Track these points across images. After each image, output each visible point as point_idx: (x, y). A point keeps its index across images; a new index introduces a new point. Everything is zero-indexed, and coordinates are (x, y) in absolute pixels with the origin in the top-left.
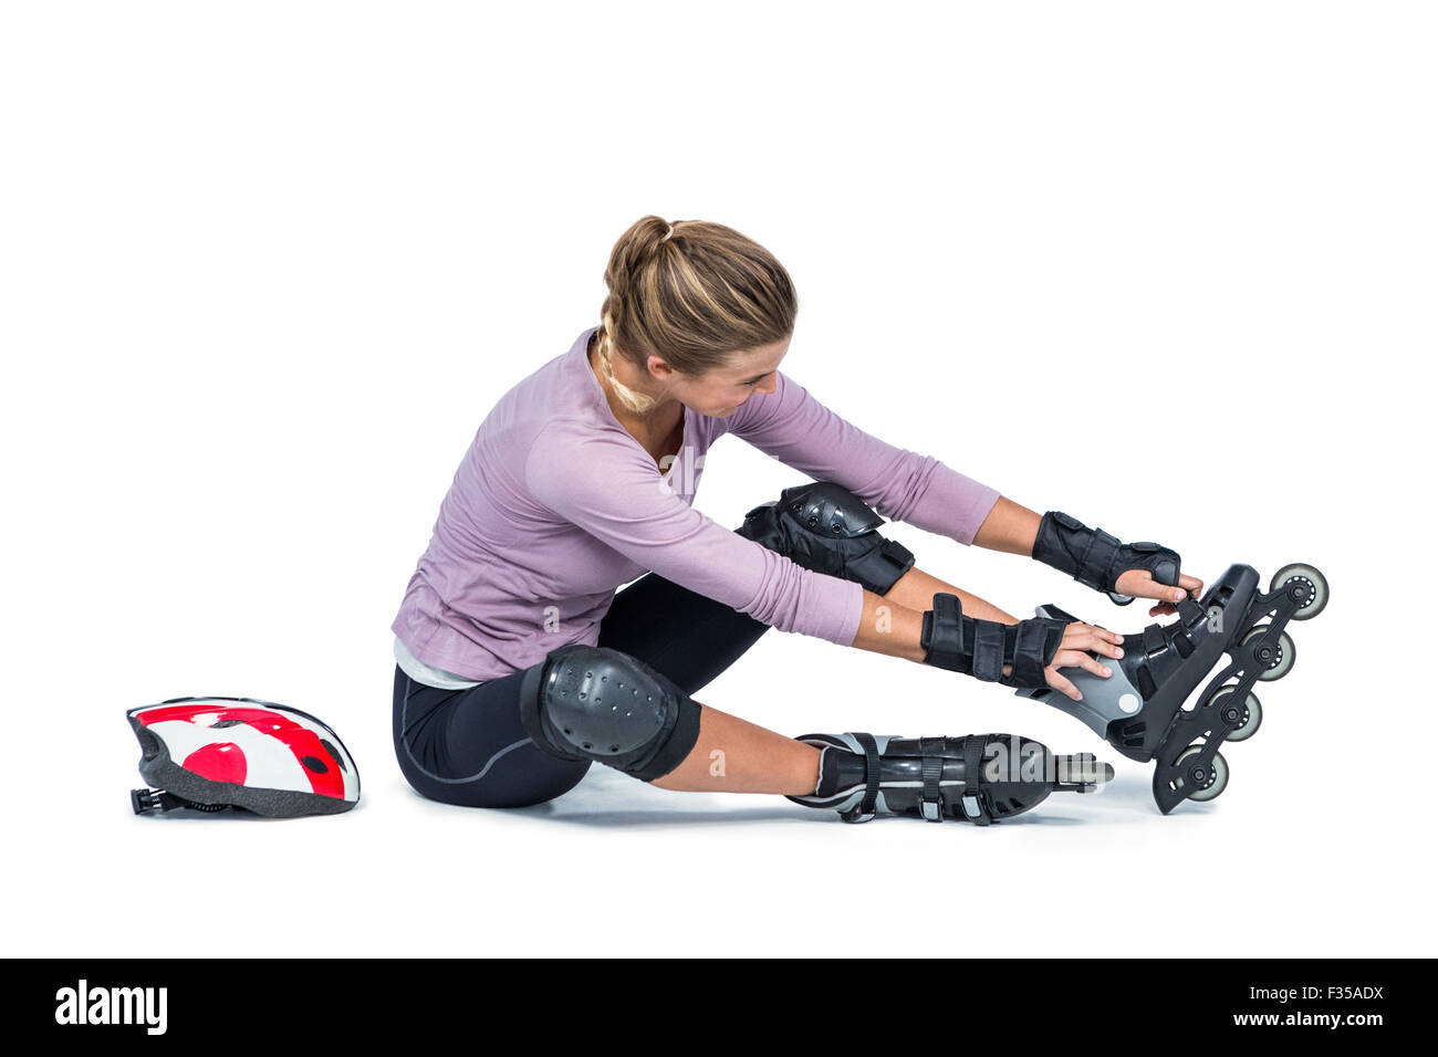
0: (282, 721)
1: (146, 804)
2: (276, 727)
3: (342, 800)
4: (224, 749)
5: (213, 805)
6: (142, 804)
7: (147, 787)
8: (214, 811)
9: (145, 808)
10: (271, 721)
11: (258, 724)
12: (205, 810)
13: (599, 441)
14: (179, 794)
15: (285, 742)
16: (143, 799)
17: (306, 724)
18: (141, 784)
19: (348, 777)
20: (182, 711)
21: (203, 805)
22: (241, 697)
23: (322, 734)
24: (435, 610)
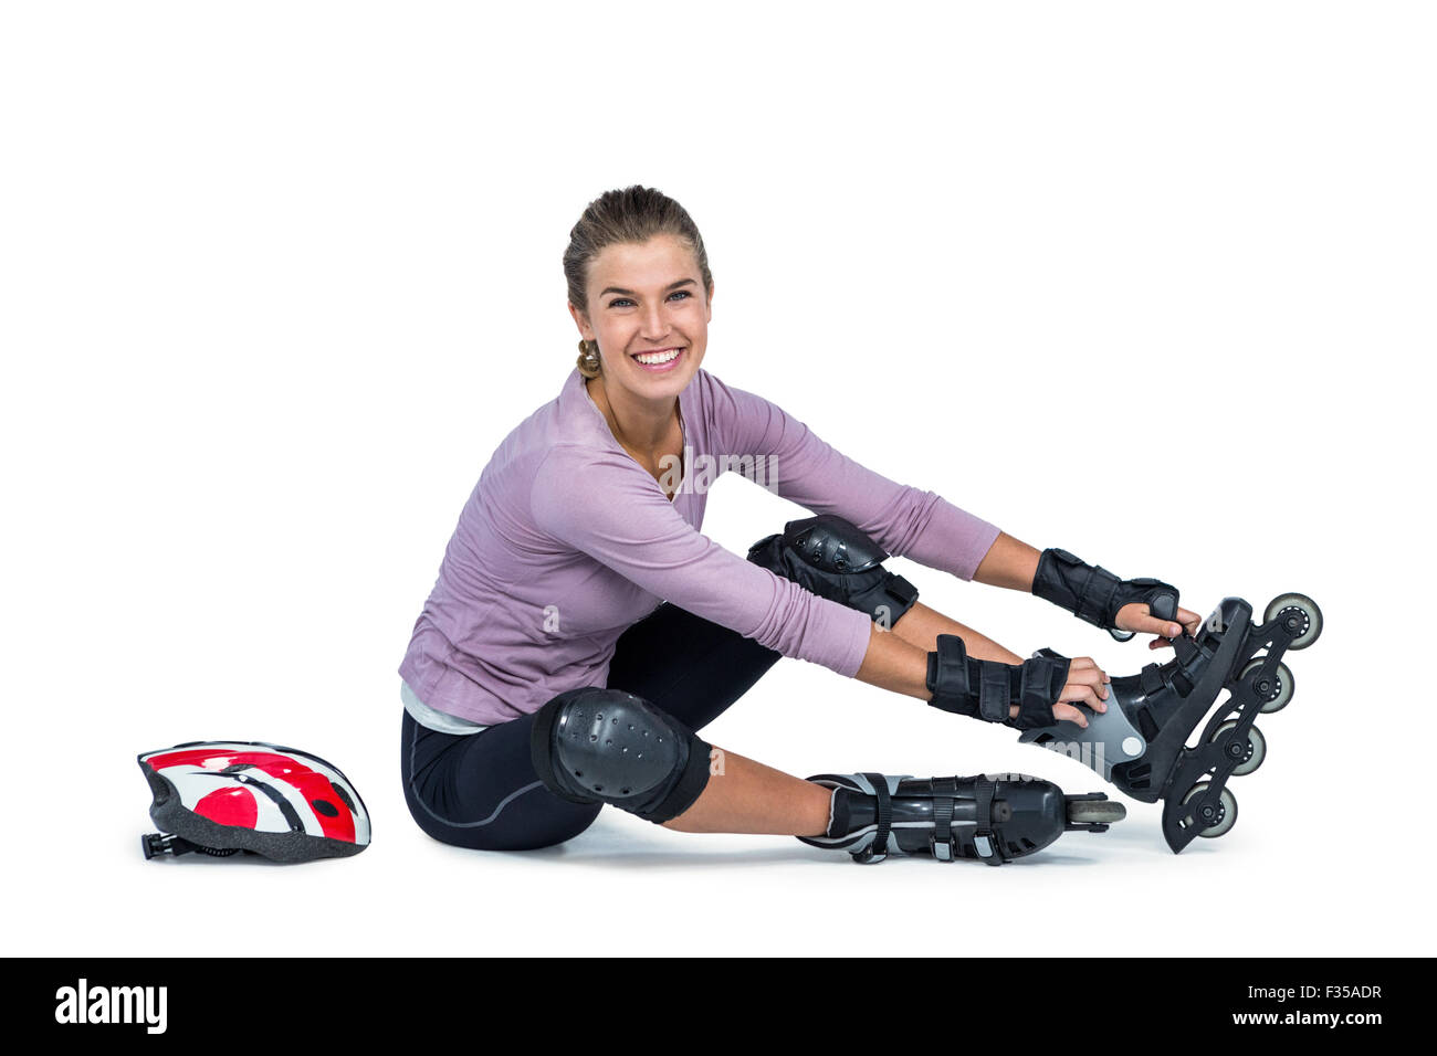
0: (294, 764)
1: (157, 849)
2: (287, 771)
3: (353, 844)
4: (235, 794)
5: (224, 850)
6: (153, 848)
7: (157, 832)
8: (224, 856)
9: (156, 853)
10: (281, 763)
11: (268, 767)
12: (216, 855)
13: (603, 463)
14: (190, 839)
15: (296, 786)
16: (154, 844)
17: (316, 768)
18: (152, 829)
19: (358, 820)
20: (192, 755)
21: (214, 849)
22: (250, 741)
23: (333, 778)
24: (443, 654)
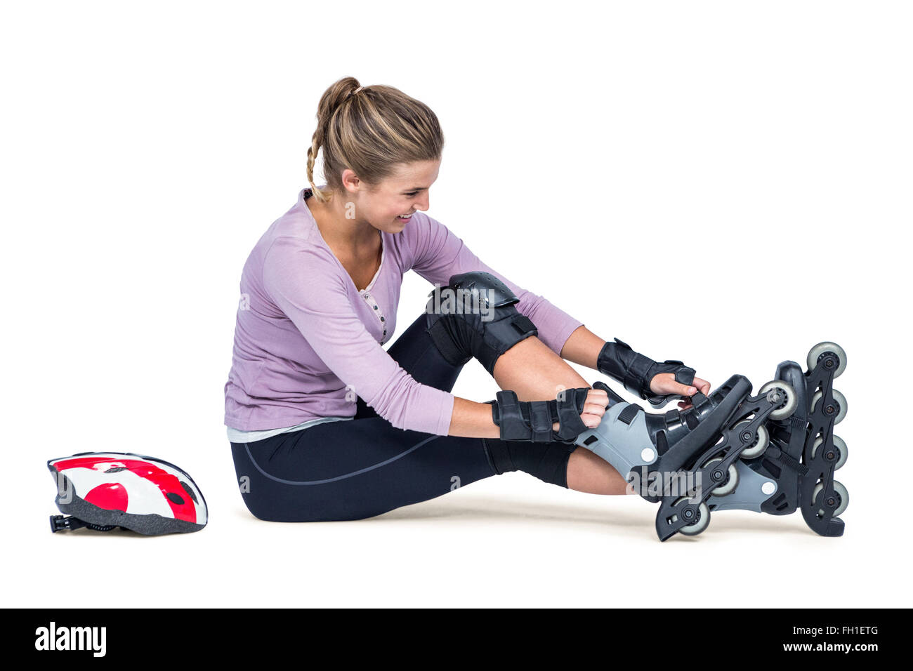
0: (154, 469)
1: (59, 525)
2: (150, 473)
3: (194, 523)
4: (114, 488)
5: (106, 526)
6: (58, 525)
7: (61, 514)
8: (106, 530)
9: (58, 528)
10: (145, 468)
11: (137, 470)
12: (100, 530)
14: (82, 519)
15: (156, 483)
16: (57, 522)
17: (170, 471)
18: (58, 512)
19: (199, 507)
20: (86, 462)
21: (98, 526)
22: (126, 452)
23: (182, 478)
